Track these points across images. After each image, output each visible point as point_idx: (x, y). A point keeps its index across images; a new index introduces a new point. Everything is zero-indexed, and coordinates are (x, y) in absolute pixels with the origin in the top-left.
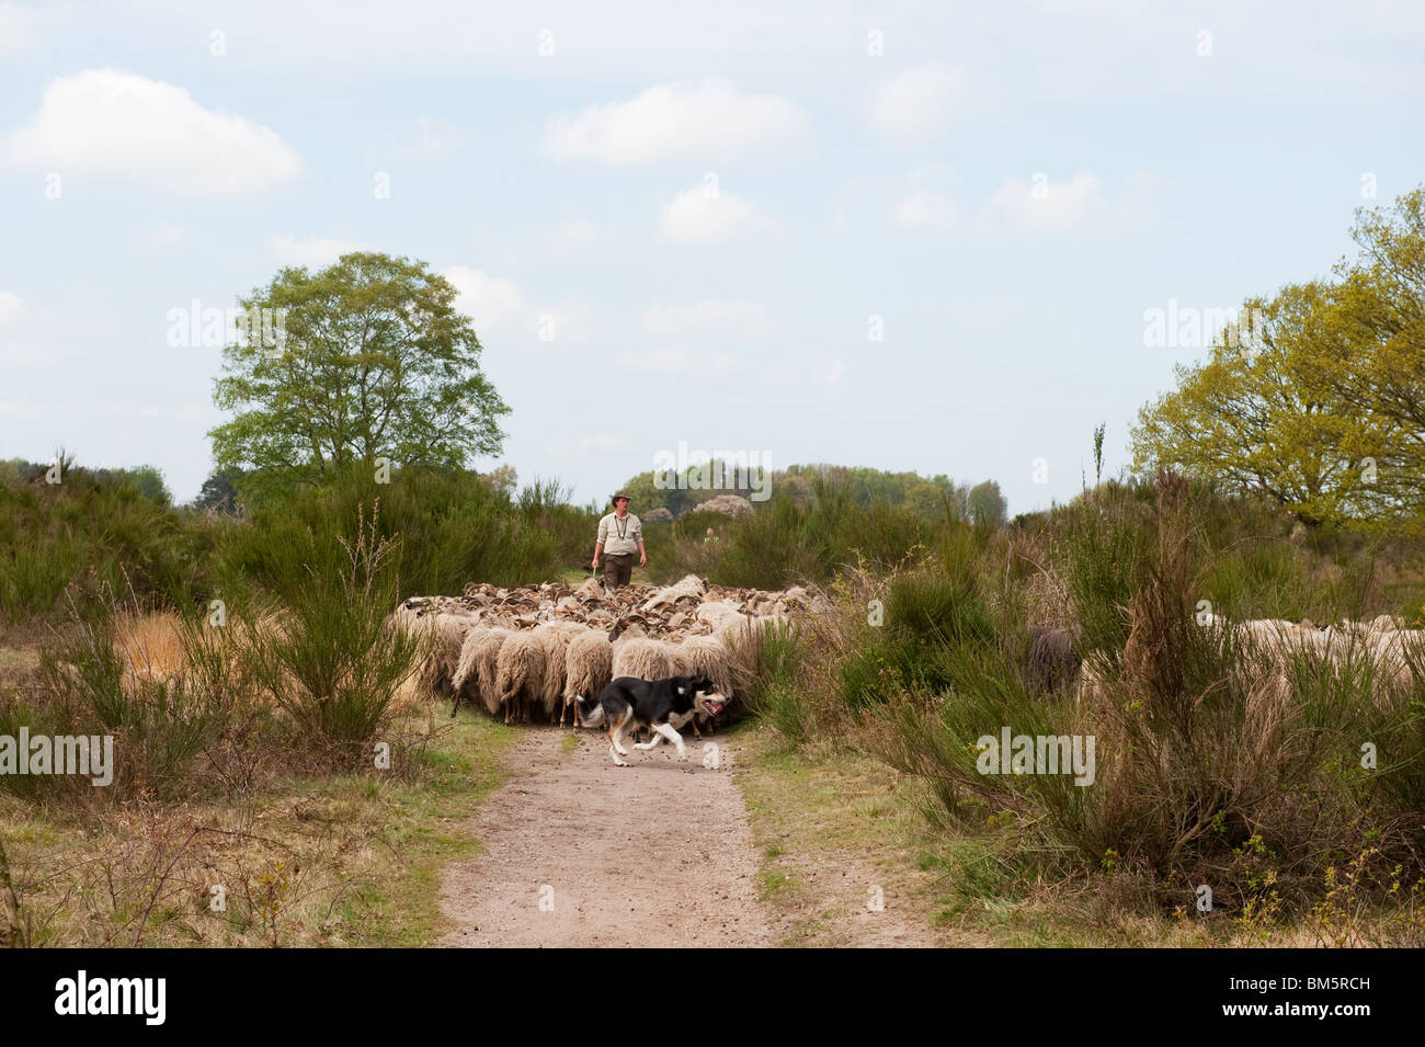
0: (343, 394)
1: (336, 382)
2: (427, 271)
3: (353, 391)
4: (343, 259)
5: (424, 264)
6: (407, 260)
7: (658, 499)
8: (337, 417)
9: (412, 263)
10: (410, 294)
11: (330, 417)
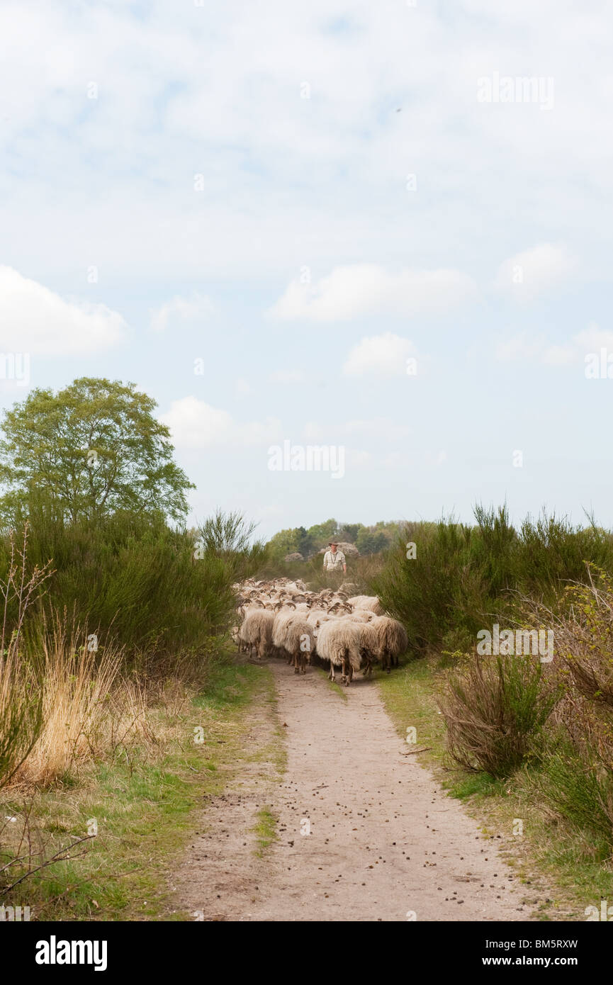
0: (77, 477)
1: (73, 469)
2: (135, 390)
3: (84, 474)
4: (76, 382)
5: (134, 385)
6: (121, 383)
7: (294, 547)
8: (73, 493)
9: (124, 385)
10: (122, 407)
11: (67, 493)
